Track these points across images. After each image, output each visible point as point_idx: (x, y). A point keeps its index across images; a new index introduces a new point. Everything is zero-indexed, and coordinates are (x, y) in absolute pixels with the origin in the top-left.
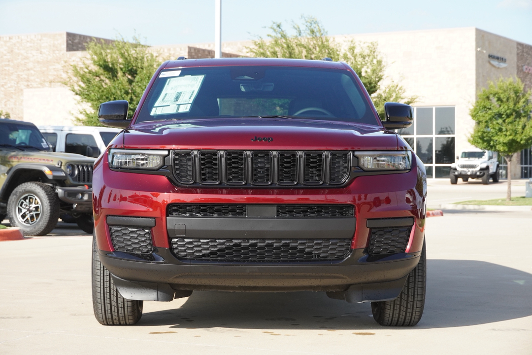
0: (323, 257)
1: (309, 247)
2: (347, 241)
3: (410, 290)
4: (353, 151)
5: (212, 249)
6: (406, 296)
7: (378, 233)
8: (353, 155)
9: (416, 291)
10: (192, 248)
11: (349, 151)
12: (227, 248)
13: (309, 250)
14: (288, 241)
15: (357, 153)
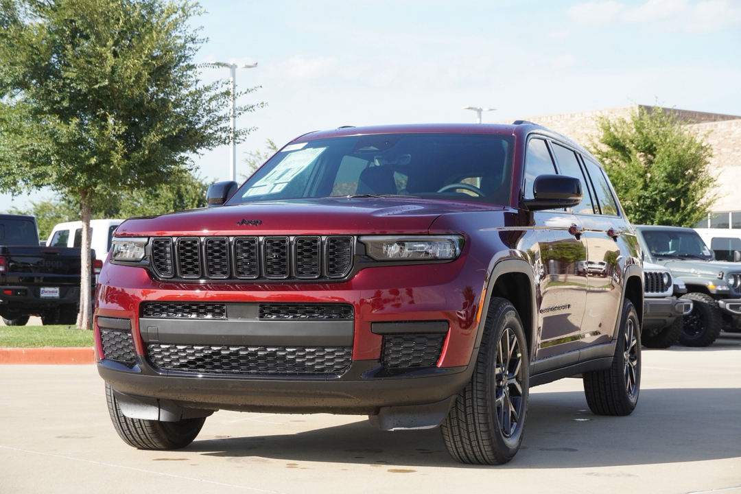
0: (318, 370)
1: (300, 357)
2: (346, 350)
3: (468, 417)
4: (359, 236)
5: (190, 358)
6: (465, 425)
7: (394, 341)
8: (358, 241)
9: (476, 418)
10: (169, 357)
11: (353, 235)
12: (205, 356)
13: (300, 360)
14: (274, 350)
15: (363, 239)
